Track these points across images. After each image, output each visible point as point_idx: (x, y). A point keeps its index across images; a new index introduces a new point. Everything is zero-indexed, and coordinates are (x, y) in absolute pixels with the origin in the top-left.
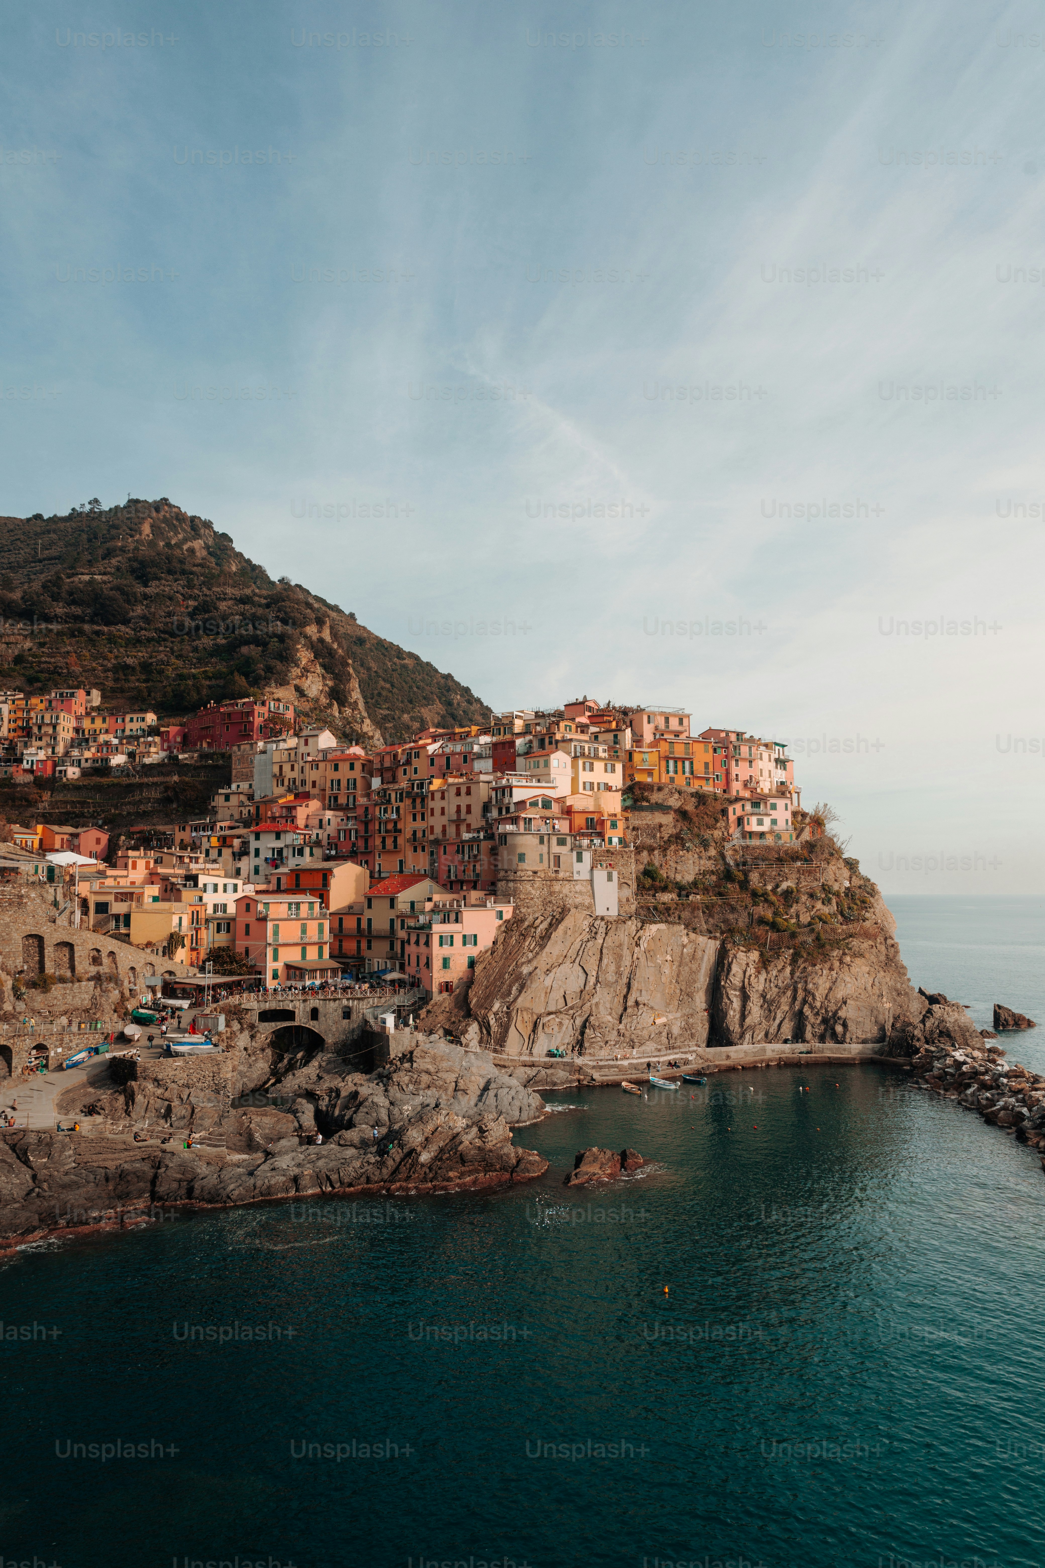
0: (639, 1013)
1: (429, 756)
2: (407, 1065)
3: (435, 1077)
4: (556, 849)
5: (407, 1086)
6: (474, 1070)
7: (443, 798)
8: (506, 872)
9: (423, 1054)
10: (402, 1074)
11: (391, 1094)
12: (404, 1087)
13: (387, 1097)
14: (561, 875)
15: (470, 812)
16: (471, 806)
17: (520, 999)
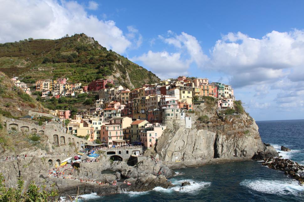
0: (197, 151)
1: (145, 91)
2: (142, 164)
4: (176, 112)
8: (164, 118)
9: (145, 162)
10: (141, 166)
11: (138, 171)
12: (141, 169)
14: (178, 119)
15: (156, 104)
16: (156, 103)
17: (168, 148)
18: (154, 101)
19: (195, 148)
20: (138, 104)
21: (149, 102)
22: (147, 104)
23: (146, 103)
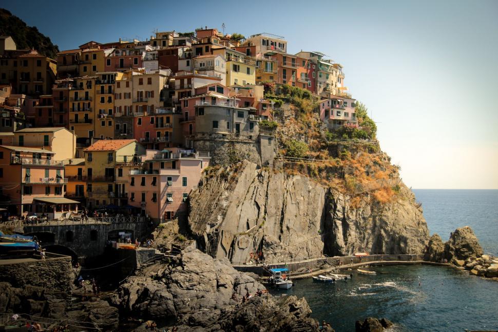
0: (291, 234)
1: (105, 58)
2: (179, 268)
3: (202, 276)
4: (236, 120)
5: (184, 283)
6: (224, 271)
7: (128, 85)
8: (203, 134)
9: (189, 260)
10: (177, 274)
11: (173, 289)
12: (182, 284)
13: (170, 292)
14: (241, 138)
15: (152, 96)
16: (152, 92)
17: (224, 223)
18: (145, 88)
19: (284, 228)
20: (87, 93)
21: (128, 90)
22: (120, 94)
23: (118, 91)
